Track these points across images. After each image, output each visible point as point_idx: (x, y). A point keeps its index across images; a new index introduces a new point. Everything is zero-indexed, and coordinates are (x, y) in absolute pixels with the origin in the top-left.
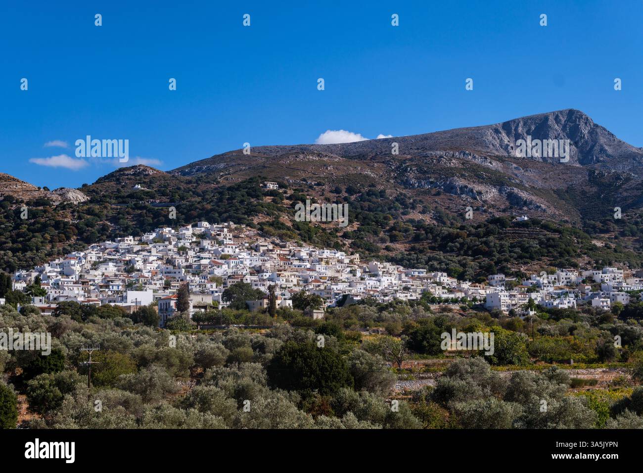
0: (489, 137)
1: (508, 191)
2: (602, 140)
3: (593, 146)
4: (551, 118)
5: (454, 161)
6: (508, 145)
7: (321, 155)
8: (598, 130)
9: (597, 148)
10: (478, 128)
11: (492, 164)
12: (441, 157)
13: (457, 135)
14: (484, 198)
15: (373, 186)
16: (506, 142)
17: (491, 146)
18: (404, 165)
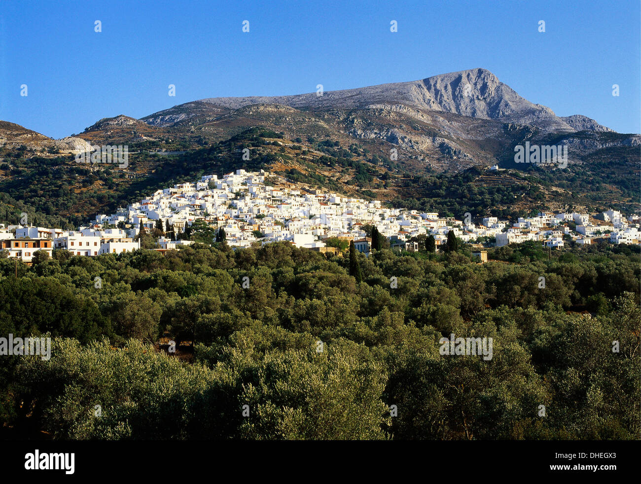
0: (414, 92)
1: (440, 141)
2: (506, 97)
3: (499, 102)
4: (464, 76)
5: (392, 114)
6: (430, 100)
7: (278, 107)
8: (503, 88)
9: (502, 103)
10: (404, 85)
11: (423, 117)
12: (382, 110)
13: (387, 90)
14: (420, 148)
15: (328, 136)
16: (428, 98)
17: (416, 100)
18: (350, 117)
